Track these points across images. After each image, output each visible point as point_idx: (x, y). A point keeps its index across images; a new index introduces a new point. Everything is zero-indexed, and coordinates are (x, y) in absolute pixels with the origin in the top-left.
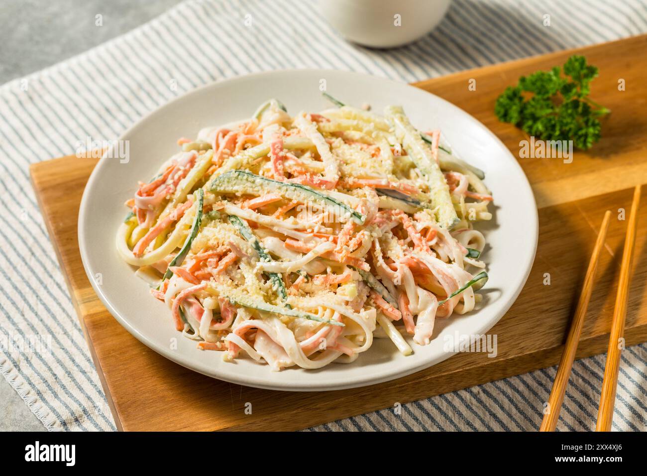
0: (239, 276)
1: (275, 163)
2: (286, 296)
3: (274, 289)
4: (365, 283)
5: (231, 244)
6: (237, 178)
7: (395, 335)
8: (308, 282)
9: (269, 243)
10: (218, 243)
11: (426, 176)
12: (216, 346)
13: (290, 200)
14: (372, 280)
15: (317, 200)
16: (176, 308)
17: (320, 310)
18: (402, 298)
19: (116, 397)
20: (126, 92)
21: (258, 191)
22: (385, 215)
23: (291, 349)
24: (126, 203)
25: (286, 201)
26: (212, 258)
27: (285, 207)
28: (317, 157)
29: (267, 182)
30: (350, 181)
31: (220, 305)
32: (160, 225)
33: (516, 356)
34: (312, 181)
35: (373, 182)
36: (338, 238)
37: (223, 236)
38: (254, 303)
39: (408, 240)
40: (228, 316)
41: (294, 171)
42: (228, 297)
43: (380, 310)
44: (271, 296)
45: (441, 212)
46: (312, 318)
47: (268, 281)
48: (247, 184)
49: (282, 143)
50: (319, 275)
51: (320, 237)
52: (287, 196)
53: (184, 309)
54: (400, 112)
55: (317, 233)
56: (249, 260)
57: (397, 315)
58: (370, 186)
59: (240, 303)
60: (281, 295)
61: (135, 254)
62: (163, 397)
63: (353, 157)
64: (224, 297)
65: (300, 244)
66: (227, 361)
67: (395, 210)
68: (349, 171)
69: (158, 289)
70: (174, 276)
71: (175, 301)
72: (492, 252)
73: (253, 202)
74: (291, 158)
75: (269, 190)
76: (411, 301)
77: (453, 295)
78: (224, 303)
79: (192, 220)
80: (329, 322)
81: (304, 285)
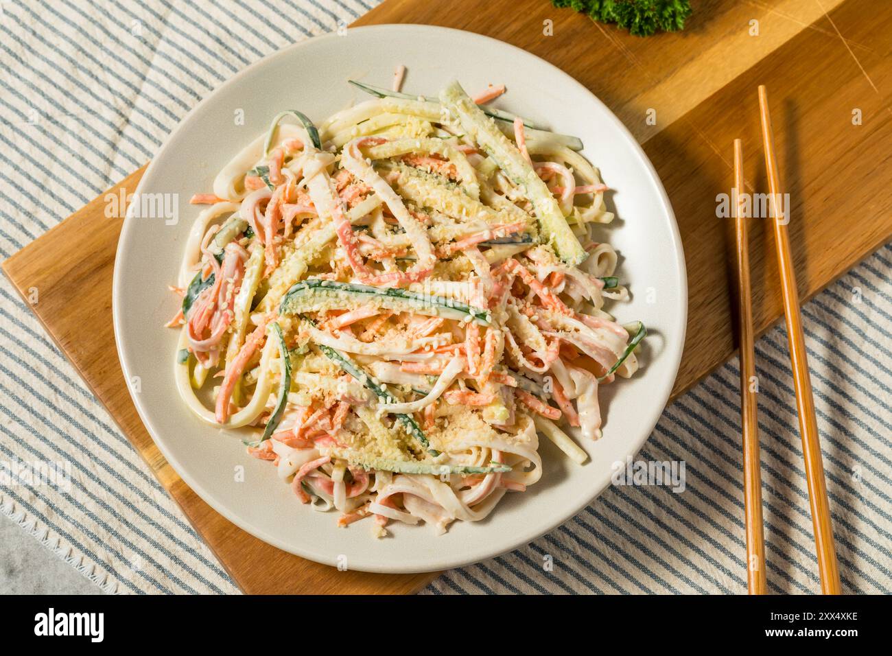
0: (360, 427)
1: (350, 254)
2: (426, 439)
3: (407, 431)
6: (314, 295)
7: (561, 440)
9: (381, 372)
10: (323, 394)
11: (522, 186)
13: (390, 310)
16: (298, 486)
21: (346, 305)
22: (499, 275)
25: (385, 312)
26: (323, 418)
27: (384, 318)
29: (354, 294)
30: (447, 250)
31: (350, 470)
32: (235, 371)
35: (472, 240)
36: (465, 349)
39: (531, 294)
40: (364, 480)
42: (360, 465)
43: (534, 413)
45: (558, 241)
46: (470, 470)
47: (395, 422)
48: (328, 301)
49: (349, 223)
50: (449, 392)
51: (443, 352)
52: (384, 307)
53: (308, 484)
54: (460, 92)
55: (438, 347)
56: (367, 405)
57: (557, 417)
58: (471, 247)
59: (377, 468)
64: (355, 467)
65: (420, 367)
66: (381, 538)
67: (507, 262)
68: (441, 236)
71: (295, 481)
73: (342, 319)
74: (366, 241)
75: (359, 304)
76: (565, 387)
77: (613, 369)
78: (357, 472)
80: (492, 470)
81: (437, 410)
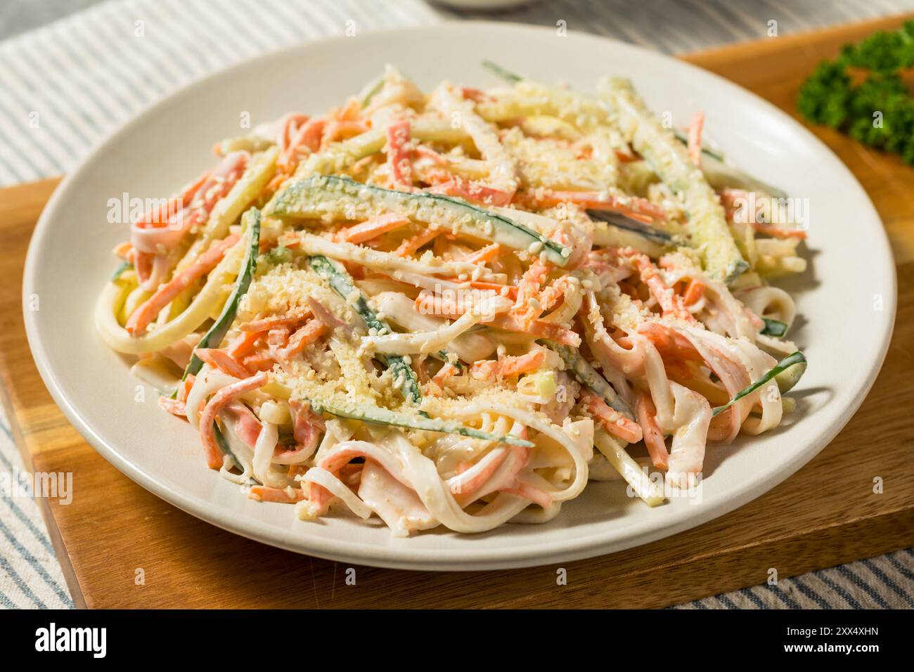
0: (328, 363)
1: (396, 162)
2: (419, 397)
3: (397, 385)
4: (571, 374)
5: (313, 302)
6: (324, 188)
7: (630, 470)
8: (461, 374)
9: (386, 302)
10: (288, 303)
11: (681, 194)
12: (286, 495)
13: (425, 225)
14: (583, 368)
15: (478, 221)
16: (208, 424)
17: (486, 419)
18: (643, 403)
19: (92, 596)
20: (121, 88)
21: (364, 211)
22: (606, 256)
23: (430, 492)
24: (116, 251)
25: (418, 228)
26: (276, 328)
27: (415, 238)
28: (475, 154)
29: (380, 192)
30: (539, 194)
31: (292, 415)
32: (179, 279)
33: (863, 518)
34: (467, 190)
35: (580, 196)
36: (517, 290)
37: (298, 289)
38: (358, 408)
39: (651, 302)
40: (308, 437)
41: (432, 178)
42: (307, 399)
43: (600, 424)
44: (389, 400)
45: (710, 254)
46: (470, 433)
47: (384, 372)
48: (342, 199)
49: (407, 127)
50: (481, 361)
51: (483, 288)
52: (419, 218)
53: (223, 426)
54: (628, 87)
55: (478, 280)
56: (348, 331)
57: (634, 432)
58: (576, 202)
59: (331, 408)
60: (409, 396)
61: (130, 330)
62: (182, 596)
63: (543, 159)
64: (299, 400)
66: (307, 519)
67: (625, 248)
68: (536, 177)
69: (174, 396)
70: (206, 366)
71: (205, 413)
72: (808, 328)
73: (354, 231)
74: (427, 155)
75: (384, 209)
76: (659, 409)
77: (740, 396)
78: (300, 410)
79: (238, 264)
80: (503, 439)
81: (453, 379)
